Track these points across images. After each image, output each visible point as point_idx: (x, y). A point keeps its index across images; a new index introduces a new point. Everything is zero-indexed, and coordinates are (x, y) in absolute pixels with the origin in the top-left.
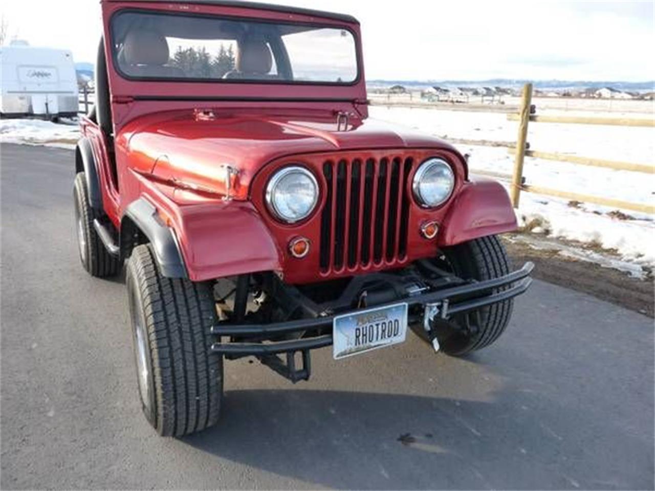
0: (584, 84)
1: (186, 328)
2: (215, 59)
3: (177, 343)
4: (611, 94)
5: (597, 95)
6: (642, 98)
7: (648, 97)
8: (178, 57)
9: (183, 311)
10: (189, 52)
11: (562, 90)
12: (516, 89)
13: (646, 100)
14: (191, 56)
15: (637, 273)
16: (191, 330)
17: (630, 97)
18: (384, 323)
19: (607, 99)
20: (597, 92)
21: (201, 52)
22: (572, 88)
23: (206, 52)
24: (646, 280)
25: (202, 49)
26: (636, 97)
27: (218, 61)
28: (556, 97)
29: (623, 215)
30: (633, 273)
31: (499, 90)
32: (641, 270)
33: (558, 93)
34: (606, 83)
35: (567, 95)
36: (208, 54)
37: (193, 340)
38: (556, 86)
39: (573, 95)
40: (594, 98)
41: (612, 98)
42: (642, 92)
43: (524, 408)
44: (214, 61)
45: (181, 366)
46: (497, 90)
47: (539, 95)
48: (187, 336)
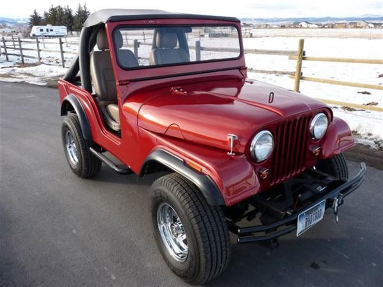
0: (292, 19)
1: (215, 229)
2: (76, 12)
3: (212, 239)
4: (307, 25)
5: (300, 26)
6: (323, 27)
7: (327, 26)
8: (51, 11)
9: (212, 220)
10: (58, 8)
11: (280, 23)
12: (255, 24)
13: (326, 28)
14: (60, 10)
15: (373, 146)
16: (218, 229)
17: (317, 26)
18: (316, 213)
19: (305, 28)
20: (300, 24)
21: (66, 8)
22: (286, 22)
23: (69, 8)
24: (379, 150)
25: (66, 6)
26: (321, 27)
27: (77, 14)
28: (277, 28)
29: (349, 108)
30: (371, 146)
31: (245, 25)
32: (374, 143)
33: (278, 26)
34: (303, 19)
35: (283, 27)
36: (71, 9)
37: (219, 235)
38: (277, 21)
39: (286, 26)
40: (298, 28)
41: (308, 27)
42: (323, 23)
43: (362, 238)
44: (76, 13)
45: (215, 250)
46: (244, 25)
47: (268, 27)
48: (216, 233)
